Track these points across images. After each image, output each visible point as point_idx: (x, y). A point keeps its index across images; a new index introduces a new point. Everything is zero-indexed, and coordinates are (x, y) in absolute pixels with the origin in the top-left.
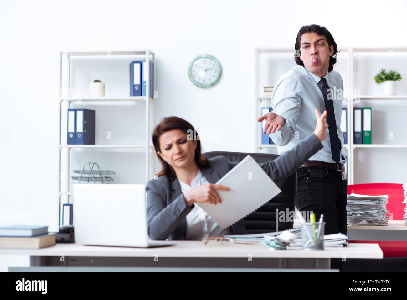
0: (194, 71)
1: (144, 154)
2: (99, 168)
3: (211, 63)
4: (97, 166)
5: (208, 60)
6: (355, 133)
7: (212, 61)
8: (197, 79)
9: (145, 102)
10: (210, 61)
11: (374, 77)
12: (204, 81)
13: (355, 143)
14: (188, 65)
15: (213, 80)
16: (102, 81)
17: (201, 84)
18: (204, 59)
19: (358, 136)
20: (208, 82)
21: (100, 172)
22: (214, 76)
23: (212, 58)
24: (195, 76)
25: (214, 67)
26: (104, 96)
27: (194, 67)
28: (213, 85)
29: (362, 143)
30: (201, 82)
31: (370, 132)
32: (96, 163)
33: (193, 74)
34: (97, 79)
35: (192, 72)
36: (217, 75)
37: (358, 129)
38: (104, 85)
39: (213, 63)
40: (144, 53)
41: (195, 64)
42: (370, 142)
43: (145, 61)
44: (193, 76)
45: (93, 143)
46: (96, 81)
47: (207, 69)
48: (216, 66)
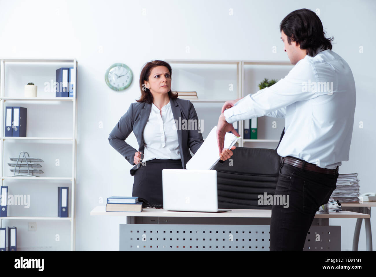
0: (110, 77)
1: (71, 145)
2: (29, 157)
3: (124, 70)
4: (28, 155)
5: (122, 68)
6: (244, 130)
7: (125, 69)
8: (112, 84)
9: (72, 102)
10: (124, 69)
11: (258, 85)
12: (118, 85)
13: (245, 138)
14: (105, 72)
15: (126, 84)
16: (34, 84)
17: (116, 88)
18: (118, 67)
19: (247, 132)
20: (121, 86)
21: (30, 160)
22: (127, 82)
23: (125, 66)
24: (111, 81)
25: (126, 74)
26: (36, 96)
27: (110, 73)
28: (126, 88)
29: (250, 138)
30: (116, 86)
31: (256, 130)
32: (27, 153)
33: (109, 79)
34: (31, 82)
35: (109, 77)
36: (129, 80)
37: (247, 127)
38: (37, 87)
39: (126, 70)
40: (72, 61)
41: (110, 71)
42: (256, 138)
43: (73, 68)
44: (109, 81)
45: (25, 135)
46: (30, 84)
47: (121, 75)
48: (128, 73)
